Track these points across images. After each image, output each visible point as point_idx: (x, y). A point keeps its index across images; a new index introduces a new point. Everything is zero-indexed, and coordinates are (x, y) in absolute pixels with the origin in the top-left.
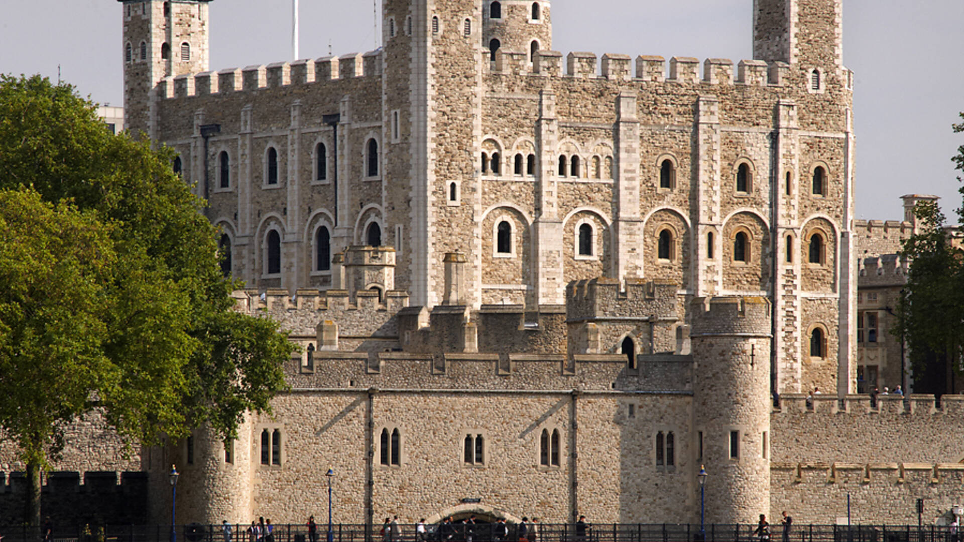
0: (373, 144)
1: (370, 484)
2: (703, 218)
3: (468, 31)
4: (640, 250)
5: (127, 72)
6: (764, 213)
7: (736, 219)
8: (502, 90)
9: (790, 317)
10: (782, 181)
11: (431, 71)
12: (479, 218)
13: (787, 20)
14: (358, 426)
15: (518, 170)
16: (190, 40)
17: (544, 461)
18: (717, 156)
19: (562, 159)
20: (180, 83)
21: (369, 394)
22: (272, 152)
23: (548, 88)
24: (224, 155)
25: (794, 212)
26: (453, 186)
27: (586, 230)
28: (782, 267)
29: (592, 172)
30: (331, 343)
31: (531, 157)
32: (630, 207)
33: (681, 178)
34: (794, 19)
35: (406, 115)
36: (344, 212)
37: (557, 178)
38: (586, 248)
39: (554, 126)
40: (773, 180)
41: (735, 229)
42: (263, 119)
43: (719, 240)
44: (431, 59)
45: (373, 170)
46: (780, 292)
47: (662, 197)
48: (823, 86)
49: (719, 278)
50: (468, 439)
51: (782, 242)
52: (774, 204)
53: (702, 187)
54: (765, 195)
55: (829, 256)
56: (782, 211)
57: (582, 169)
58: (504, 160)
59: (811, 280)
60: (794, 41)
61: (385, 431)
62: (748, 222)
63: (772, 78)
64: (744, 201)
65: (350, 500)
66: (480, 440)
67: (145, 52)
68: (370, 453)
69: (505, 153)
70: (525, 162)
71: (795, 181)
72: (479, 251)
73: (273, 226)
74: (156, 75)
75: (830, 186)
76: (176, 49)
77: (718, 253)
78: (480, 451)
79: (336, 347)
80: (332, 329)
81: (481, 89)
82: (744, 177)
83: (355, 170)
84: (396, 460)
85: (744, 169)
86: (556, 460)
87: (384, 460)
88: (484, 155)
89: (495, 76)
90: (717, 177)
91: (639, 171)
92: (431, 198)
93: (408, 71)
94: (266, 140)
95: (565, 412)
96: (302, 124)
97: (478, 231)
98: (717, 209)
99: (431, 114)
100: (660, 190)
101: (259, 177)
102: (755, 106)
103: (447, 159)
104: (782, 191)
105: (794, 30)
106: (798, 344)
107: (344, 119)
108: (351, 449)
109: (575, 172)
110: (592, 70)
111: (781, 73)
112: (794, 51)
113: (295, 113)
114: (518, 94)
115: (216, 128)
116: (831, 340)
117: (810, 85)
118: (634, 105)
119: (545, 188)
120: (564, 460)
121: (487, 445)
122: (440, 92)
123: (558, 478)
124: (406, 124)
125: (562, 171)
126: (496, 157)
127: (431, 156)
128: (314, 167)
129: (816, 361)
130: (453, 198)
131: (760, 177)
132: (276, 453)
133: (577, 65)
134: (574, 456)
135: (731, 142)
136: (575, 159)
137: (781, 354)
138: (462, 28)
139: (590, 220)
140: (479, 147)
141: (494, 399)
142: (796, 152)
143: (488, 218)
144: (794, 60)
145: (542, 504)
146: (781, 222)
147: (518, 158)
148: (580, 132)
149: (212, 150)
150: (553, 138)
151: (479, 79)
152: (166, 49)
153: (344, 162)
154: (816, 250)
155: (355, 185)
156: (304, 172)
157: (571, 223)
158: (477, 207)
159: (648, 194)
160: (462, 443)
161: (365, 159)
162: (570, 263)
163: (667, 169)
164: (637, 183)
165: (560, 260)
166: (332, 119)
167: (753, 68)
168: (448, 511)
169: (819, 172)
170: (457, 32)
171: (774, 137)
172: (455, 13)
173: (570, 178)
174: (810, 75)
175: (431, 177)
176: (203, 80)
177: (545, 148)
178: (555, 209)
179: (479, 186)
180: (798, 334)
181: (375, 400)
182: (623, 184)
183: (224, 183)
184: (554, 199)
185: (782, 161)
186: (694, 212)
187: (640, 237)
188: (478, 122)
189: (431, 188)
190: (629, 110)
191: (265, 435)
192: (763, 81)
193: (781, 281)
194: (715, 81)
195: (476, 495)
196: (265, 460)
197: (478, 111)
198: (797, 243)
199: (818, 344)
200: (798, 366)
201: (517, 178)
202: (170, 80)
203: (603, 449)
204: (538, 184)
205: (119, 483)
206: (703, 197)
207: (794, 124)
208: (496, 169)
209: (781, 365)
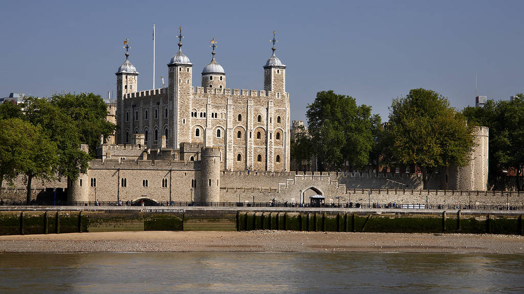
0: (167, 109)
1: (118, 191)
2: (249, 128)
3: (188, 82)
4: (232, 136)
5: (118, 92)
6: (265, 127)
7: (257, 128)
8: (197, 97)
9: (271, 153)
10: (269, 119)
11: (179, 92)
12: (191, 128)
13: (271, 81)
14: (116, 177)
15: (201, 116)
16: (132, 85)
17: (163, 186)
18: (252, 114)
19: (213, 114)
20: (129, 95)
21: (118, 170)
22: (147, 111)
23: (209, 96)
24: (137, 112)
25: (272, 127)
26: (184, 120)
27: (219, 131)
28: (269, 140)
29: (220, 116)
30: (109, 157)
31: (205, 113)
32: (230, 126)
33: (243, 118)
34: (273, 81)
35: (173, 103)
36: (161, 126)
37: (211, 118)
38: (219, 135)
39: (210, 106)
40: (267, 119)
41: (257, 131)
42: (145, 104)
43: (253, 134)
44: (179, 89)
45: (167, 116)
46: (268, 146)
47: (238, 123)
48: (280, 97)
49: (253, 143)
50: (144, 181)
51: (269, 134)
52: (267, 125)
53: (249, 121)
54: (265, 123)
55: (281, 138)
56: (269, 127)
57: (218, 116)
58: (197, 114)
59: (276, 143)
60: (272, 86)
61: (123, 179)
62: (260, 129)
63: (267, 95)
64: (259, 124)
65: (113, 196)
66: (147, 181)
67: (121, 88)
68: (119, 184)
69: (198, 112)
70: (203, 114)
71: (272, 120)
72: (191, 136)
73: (146, 129)
74: (123, 93)
75: (282, 121)
76: (128, 87)
77: (252, 137)
78: (147, 184)
79: (110, 158)
80: (110, 154)
81: (192, 97)
82: (259, 118)
83: (163, 116)
84: (125, 186)
85: (260, 116)
86: (166, 186)
87: (122, 186)
88: (192, 113)
89: (195, 94)
90: (252, 118)
91: (232, 117)
92: (178, 123)
93: (174, 92)
94: (145, 109)
95: (169, 175)
96: (153, 105)
97: (190, 131)
98: (252, 126)
99: (178, 102)
100: (238, 121)
101: (144, 118)
102: (263, 102)
103: (182, 114)
104: (269, 122)
105: (272, 83)
106: (273, 159)
107: (161, 104)
108: (114, 183)
109: (216, 117)
110: (221, 92)
111: (269, 94)
112: (272, 88)
113: (151, 102)
114: (201, 98)
115: (135, 106)
116: (282, 158)
117: (276, 97)
118: (231, 101)
119: (208, 121)
120: (168, 186)
121: (148, 182)
122: (181, 97)
123: (167, 190)
124: (173, 105)
125: (213, 117)
126: (196, 113)
127: (178, 113)
128: (155, 115)
129: (278, 163)
130: (184, 123)
131: (264, 118)
132: (95, 184)
133: (217, 91)
134: (170, 185)
135: (256, 110)
136: (216, 114)
137: (268, 161)
138: (187, 82)
139: (220, 128)
140: (191, 110)
141: (150, 171)
142: (273, 112)
143: (193, 128)
144: (272, 90)
145: (162, 197)
146: (269, 129)
147: (201, 113)
148: (217, 107)
149: (134, 111)
150: (210, 108)
151: (191, 94)
152: (126, 87)
153: (161, 114)
154: (278, 136)
155: (163, 120)
156: (153, 116)
157: (215, 129)
158: (190, 125)
159: (235, 122)
160: (142, 182)
161: (165, 113)
162: (214, 139)
163: (240, 116)
164: (232, 120)
165: (212, 138)
166: (158, 104)
167: (262, 92)
168: (138, 198)
169: (279, 118)
170: (185, 83)
171: (267, 109)
172: (185, 78)
173: (215, 118)
174: (277, 94)
175: (178, 118)
176: (133, 94)
177: (208, 111)
178: (211, 126)
179: (190, 120)
180: (273, 156)
181: (120, 171)
182: (228, 120)
183: (137, 119)
184: (210, 124)
185: (269, 115)
186: (247, 127)
187: (232, 133)
188: (191, 105)
189: (178, 120)
190: (230, 102)
191: (92, 179)
192: (265, 95)
193: (268, 144)
194: (252, 95)
195: (146, 194)
196: (92, 185)
197: (191, 102)
198: (273, 135)
199: (278, 159)
200: (273, 164)
201: (201, 118)
202: (127, 94)
203: (178, 183)
204: (206, 120)
205: (64, 191)
206: (249, 123)
207: (272, 106)
208: (196, 116)
209: (268, 164)
